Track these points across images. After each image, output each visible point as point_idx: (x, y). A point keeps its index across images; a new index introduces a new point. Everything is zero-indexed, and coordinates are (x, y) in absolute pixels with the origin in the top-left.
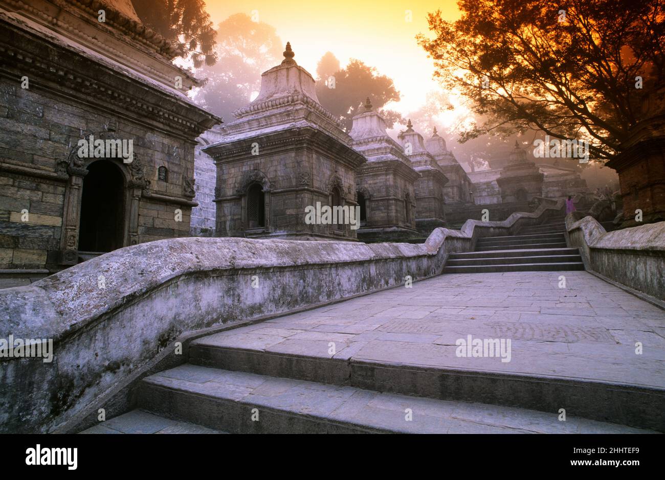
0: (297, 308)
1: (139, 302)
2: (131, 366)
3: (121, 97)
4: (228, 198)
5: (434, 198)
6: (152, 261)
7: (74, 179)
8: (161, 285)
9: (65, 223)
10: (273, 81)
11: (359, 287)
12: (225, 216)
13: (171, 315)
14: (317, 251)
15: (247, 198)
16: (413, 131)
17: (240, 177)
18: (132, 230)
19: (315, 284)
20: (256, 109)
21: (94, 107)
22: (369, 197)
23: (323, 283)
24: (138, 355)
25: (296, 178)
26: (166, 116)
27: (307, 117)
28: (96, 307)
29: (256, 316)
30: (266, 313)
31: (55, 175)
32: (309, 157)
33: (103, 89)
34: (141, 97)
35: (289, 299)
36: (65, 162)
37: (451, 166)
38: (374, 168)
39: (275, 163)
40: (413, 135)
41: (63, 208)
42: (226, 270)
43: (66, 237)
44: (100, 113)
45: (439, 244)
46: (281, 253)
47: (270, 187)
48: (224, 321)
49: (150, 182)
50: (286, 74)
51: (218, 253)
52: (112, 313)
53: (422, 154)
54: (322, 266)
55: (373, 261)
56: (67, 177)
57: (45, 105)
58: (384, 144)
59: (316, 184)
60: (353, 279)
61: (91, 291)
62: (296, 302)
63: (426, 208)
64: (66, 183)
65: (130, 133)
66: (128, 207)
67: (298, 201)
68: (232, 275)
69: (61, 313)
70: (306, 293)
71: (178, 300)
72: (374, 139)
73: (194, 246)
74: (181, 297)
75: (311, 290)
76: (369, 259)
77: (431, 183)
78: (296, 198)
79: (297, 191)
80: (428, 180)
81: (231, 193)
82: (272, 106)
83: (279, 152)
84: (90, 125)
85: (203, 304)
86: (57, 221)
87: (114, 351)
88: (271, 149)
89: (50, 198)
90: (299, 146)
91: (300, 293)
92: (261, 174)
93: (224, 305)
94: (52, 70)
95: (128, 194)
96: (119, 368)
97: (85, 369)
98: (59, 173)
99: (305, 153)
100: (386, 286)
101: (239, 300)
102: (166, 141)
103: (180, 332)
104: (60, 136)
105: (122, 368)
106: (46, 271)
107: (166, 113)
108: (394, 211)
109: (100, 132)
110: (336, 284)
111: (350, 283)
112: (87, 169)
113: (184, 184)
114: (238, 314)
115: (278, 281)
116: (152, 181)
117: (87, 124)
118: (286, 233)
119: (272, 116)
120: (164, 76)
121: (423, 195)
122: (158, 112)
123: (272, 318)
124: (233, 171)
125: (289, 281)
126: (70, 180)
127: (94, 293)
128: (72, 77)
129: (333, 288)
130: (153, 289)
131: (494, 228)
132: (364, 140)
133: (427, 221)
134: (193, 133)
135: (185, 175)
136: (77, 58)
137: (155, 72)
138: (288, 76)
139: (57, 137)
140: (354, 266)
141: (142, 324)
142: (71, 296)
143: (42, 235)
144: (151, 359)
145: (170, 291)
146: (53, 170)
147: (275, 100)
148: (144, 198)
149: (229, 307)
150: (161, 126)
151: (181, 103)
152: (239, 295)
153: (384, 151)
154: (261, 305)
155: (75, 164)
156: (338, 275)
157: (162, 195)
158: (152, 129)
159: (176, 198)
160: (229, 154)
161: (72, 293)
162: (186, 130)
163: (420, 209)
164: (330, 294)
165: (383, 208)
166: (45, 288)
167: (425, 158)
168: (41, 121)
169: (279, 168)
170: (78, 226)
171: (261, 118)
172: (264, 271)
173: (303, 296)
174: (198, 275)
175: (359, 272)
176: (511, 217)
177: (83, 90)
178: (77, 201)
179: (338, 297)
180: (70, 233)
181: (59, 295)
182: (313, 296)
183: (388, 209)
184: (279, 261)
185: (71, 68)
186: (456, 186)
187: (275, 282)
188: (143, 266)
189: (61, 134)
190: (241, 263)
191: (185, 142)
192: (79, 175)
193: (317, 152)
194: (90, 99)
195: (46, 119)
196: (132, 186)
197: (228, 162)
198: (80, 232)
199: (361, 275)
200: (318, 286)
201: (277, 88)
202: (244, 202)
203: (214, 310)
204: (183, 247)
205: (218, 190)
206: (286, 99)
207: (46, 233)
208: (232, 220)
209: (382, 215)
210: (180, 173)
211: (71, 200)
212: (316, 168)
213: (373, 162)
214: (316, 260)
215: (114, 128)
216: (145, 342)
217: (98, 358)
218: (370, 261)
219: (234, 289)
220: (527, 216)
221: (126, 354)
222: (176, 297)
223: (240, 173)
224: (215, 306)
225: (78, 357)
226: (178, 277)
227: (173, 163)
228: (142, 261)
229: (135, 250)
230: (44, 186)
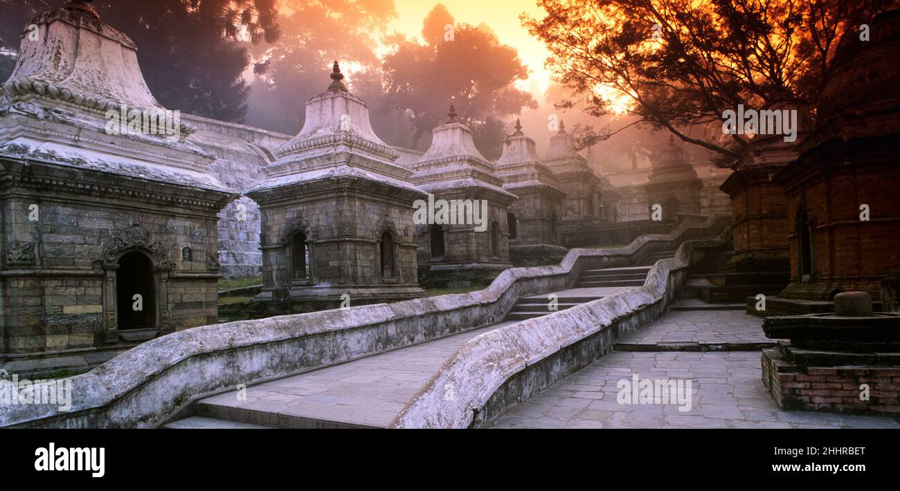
0: (296, 371)
1: (159, 378)
2: (156, 418)
3: (141, 194)
4: (273, 247)
5: (543, 220)
6: (166, 350)
7: (108, 272)
8: (173, 366)
9: (105, 309)
10: (318, 112)
11: (372, 348)
12: (271, 265)
13: (182, 385)
14: (320, 321)
15: (291, 247)
16: (522, 133)
17: (283, 225)
18: (162, 308)
19: (317, 350)
20: (298, 147)
21: (119, 208)
22: (447, 229)
23: (326, 348)
24: (160, 411)
25: (338, 228)
26: (186, 201)
27: (349, 160)
28: (130, 384)
29: (255, 381)
30: (264, 378)
31: (93, 272)
32: (351, 206)
33: (124, 192)
34: (159, 191)
35: (288, 365)
36: (99, 261)
37: (577, 173)
38: (450, 195)
39: (317, 211)
40: (521, 140)
41: (102, 297)
42: (225, 350)
43: (107, 321)
44: (124, 211)
45: (502, 289)
46: (279, 328)
47: (313, 237)
48: (226, 386)
49: (175, 265)
50: (330, 106)
51: (219, 337)
52: (141, 387)
53: (529, 165)
54: (324, 334)
55: (392, 321)
56: (102, 272)
57: (79, 216)
58: (466, 166)
59: (360, 233)
60: (363, 342)
61: (126, 374)
62: (295, 367)
63: (531, 232)
64: (102, 277)
65: (153, 224)
66: (157, 289)
67: (340, 252)
68: (232, 352)
69: (109, 389)
70: (306, 358)
71: (187, 374)
72: (454, 159)
73: (199, 334)
74: (190, 372)
75: (311, 356)
76: (384, 320)
77: (538, 202)
78: (339, 249)
79: (338, 242)
80: (535, 198)
81: (276, 242)
82: (315, 145)
83: (320, 200)
84: (116, 224)
85: (208, 376)
86: (99, 309)
87: (144, 409)
88: (313, 196)
89: (91, 291)
90: (339, 194)
91: (300, 359)
92: (304, 222)
93: (225, 375)
94: (80, 186)
95: (156, 277)
96: (148, 419)
97: (127, 420)
98: (96, 270)
99: (346, 201)
100: (410, 343)
101: (238, 370)
102: (188, 223)
103: (190, 395)
104: (93, 239)
105: (150, 419)
106: (95, 348)
107: (184, 199)
108: (475, 245)
109: (126, 229)
110: (342, 347)
111: (360, 345)
112: (118, 263)
113: (209, 259)
114: (238, 380)
115: (275, 352)
116: (177, 263)
117: (114, 224)
118: (329, 286)
119: (313, 159)
120: (181, 160)
121: (528, 215)
122: (177, 200)
123: (267, 381)
124: (276, 217)
125: (288, 351)
126: (105, 274)
127: (128, 375)
128: (96, 188)
129: (338, 351)
130: (167, 370)
131: (608, 257)
132: (443, 159)
133: (532, 248)
134: (214, 210)
135: (209, 250)
136: (99, 173)
137: (172, 159)
138: (333, 107)
139: (90, 240)
140: (366, 329)
141: (162, 392)
142: (114, 378)
143: (88, 321)
144: (169, 413)
145: (181, 369)
146: (91, 268)
147: (317, 139)
148: (170, 278)
149: (230, 376)
150: (181, 211)
151: (197, 189)
152: (238, 366)
153: (464, 175)
154: (259, 372)
155: (108, 261)
156: (345, 339)
157: (188, 273)
158: (173, 216)
159: (202, 275)
160: (271, 200)
161: (114, 376)
162: (207, 209)
163: (525, 233)
164: (333, 358)
165: (462, 241)
166: (98, 374)
167: (533, 170)
168: (77, 230)
169: (321, 217)
170: (116, 311)
171: (302, 161)
172: (262, 346)
173: (303, 361)
174: (203, 356)
175: (372, 333)
176: (635, 242)
177: (107, 195)
178: (113, 290)
179: (344, 358)
180: (110, 317)
181: (107, 378)
182: (314, 360)
183: (468, 243)
184: (275, 337)
185: (95, 181)
186: (583, 198)
187: (273, 352)
188: (160, 355)
189: (93, 237)
190: (238, 343)
191: (207, 220)
192: (111, 269)
193: (360, 199)
194: (115, 202)
195: (80, 228)
196: (159, 271)
197: (271, 208)
198: (118, 315)
199: (375, 336)
200: (320, 352)
201: (322, 120)
202: (288, 251)
203: (217, 379)
204: (190, 336)
205: (263, 237)
206: (328, 139)
207: (92, 319)
208: (278, 269)
209: (461, 249)
210: (203, 251)
211: (108, 290)
212: (359, 216)
213: (450, 188)
214: (317, 330)
215: (138, 223)
216: (165, 403)
217: (134, 414)
218: (387, 322)
219: (234, 362)
220: (657, 239)
221: (152, 411)
222: (185, 373)
223: (284, 221)
224: (217, 375)
225: (122, 413)
226: (186, 359)
227: (196, 243)
228: (159, 351)
229: (154, 343)
230: (85, 282)
